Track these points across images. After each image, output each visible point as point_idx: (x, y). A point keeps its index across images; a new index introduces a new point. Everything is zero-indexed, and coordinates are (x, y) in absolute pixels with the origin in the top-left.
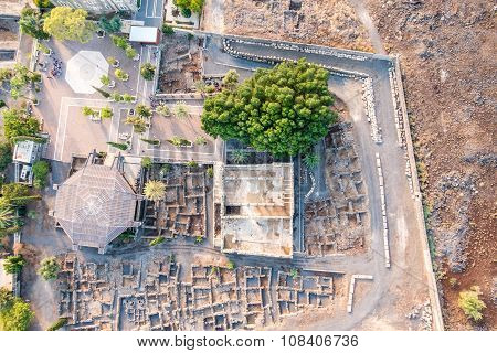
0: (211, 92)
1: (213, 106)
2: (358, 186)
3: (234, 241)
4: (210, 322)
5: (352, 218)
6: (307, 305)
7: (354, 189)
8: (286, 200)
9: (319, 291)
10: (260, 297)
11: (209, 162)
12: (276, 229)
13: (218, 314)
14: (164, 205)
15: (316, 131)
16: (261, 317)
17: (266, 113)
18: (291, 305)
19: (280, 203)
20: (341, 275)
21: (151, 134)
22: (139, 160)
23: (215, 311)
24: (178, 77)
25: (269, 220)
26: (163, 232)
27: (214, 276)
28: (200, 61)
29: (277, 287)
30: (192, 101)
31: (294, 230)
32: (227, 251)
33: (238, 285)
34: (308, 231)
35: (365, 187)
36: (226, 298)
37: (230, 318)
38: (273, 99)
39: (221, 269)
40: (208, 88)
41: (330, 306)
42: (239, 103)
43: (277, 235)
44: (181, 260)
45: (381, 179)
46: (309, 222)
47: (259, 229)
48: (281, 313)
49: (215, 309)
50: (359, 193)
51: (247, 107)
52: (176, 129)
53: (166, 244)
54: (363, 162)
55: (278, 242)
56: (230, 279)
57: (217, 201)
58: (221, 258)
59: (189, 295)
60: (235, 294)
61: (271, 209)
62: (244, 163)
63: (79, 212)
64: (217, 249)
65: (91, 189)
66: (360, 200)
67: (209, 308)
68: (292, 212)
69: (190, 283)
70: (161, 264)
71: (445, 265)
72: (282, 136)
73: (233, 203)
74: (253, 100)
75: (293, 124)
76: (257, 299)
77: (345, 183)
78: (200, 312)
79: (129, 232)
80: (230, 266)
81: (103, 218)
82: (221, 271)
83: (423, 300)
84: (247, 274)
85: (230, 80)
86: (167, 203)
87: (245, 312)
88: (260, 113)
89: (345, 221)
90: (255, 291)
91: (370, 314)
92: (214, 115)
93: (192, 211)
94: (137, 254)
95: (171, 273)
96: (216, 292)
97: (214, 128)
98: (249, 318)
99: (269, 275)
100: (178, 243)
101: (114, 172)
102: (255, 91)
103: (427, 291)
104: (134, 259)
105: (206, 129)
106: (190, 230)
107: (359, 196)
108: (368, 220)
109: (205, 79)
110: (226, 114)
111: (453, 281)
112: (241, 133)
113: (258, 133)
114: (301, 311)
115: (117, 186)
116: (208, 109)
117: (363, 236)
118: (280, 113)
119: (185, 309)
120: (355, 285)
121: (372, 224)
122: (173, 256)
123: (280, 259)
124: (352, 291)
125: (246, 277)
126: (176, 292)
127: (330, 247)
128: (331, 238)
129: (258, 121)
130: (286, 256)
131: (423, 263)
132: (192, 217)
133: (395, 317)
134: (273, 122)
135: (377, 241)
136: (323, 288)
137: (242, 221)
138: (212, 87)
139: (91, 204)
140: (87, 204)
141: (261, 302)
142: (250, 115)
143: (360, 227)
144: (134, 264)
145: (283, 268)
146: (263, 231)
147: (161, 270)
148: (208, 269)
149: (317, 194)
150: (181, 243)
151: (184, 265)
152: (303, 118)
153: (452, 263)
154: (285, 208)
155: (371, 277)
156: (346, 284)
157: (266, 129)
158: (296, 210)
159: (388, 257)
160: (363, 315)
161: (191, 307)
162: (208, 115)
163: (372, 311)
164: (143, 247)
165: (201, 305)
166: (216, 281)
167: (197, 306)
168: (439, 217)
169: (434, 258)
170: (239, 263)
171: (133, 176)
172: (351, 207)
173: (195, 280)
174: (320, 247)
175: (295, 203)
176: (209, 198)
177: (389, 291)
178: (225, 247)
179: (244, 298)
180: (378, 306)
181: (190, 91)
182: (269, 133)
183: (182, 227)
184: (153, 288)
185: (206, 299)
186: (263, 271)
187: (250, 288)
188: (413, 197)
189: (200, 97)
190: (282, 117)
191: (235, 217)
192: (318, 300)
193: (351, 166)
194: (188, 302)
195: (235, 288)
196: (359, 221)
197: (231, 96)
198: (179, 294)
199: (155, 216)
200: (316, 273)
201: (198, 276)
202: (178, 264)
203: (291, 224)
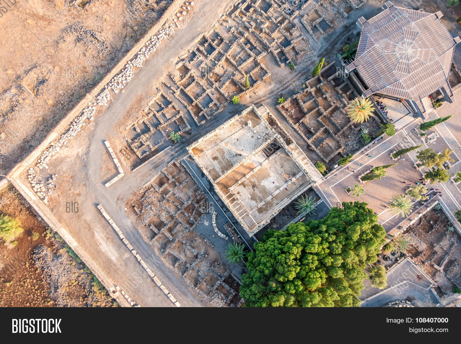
0: (386, 247)
1: (374, 235)
2: (175, 260)
3: (250, 123)
4: (216, 42)
5: (160, 225)
6: (145, 119)
7: (176, 254)
8: (231, 195)
9: (143, 138)
10: (190, 94)
11: (329, 176)
12: (220, 163)
13: (215, 53)
14: (338, 104)
15: (253, 288)
16: (177, 78)
17: (317, 269)
18: (158, 109)
19: (233, 189)
20: (134, 166)
21: (408, 159)
22: (398, 126)
23: (219, 53)
24: (431, 237)
25: (232, 165)
26: (319, 81)
27: (243, 81)
28: (422, 270)
29: (181, 114)
30: (396, 223)
31: (203, 175)
32: (249, 109)
33: (216, 89)
34: (190, 183)
35: (168, 264)
36: (218, 70)
37: (202, 58)
38: (321, 291)
39: (241, 91)
40: (392, 248)
41: (125, 133)
42: (352, 258)
43: (215, 158)
44: (283, 70)
45: (159, 283)
46: (195, 191)
47: (235, 150)
48: (162, 96)
49: (220, 55)
50: (169, 254)
51: (340, 261)
52: (388, 183)
53: (307, 74)
54: (187, 287)
55: (209, 153)
56: (227, 89)
57: (292, 146)
58: (249, 100)
59: (253, 48)
60: (213, 80)
61: (238, 177)
62: (296, 200)
63: (414, 35)
64: (258, 105)
65: (422, 64)
66: (164, 247)
67: (226, 51)
68: (217, 189)
69: (259, 58)
70: (297, 53)
71: (51, 245)
72: (282, 257)
73: (277, 156)
74: (340, 274)
75: (281, 279)
76: (191, 90)
77: (188, 253)
78: (231, 42)
79: (350, 56)
80: (236, 99)
81: (386, 47)
82: (240, 89)
83: (51, 200)
84: (215, 104)
85: (378, 275)
86: (336, 109)
87: (194, 72)
88: (322, 264)
89: (164, 217)
90: (197, 96)
91: (87, 153)
92: (366, 227)
93: (308, 120)
94: (326, 45)
95: (282, 53)
96: (230, 69)
97: (353, 213)
98: (185, 70)
99: (196, 119)
100: (297, 83)
101: (413, 97)
102: (346, 284)
103: (52, 210)
104: (325, 39)
105: (360, 206)
106: (295, 102)
107: (168, 251)
108: (144, 234)
109: (402, 255)
110: (356, 237)
111: (36, 237)
112: (324, 228)
113: (308, 242)
114: (146, 110)
115: (400, 85)
116: (376, 229)
117: (139, 216)
118: (302, 280)
119: (246, 35)
120: (116, 168)
121: (138, 233)
122: (292, 68)
123: (196, 139)
124: (116, 161)
125: (215, 101)
126: (265, 41)
127: (161, 184)
128: (165, 192)
129: (317, 254)
130: (194, 145)
131: (71, 232)
132: (303, 114)
133: (65, 167)
134: (302, 265)
135: (123, 220)
136: (142, 144)
137: (256, 146)
138: (388, 253)
139: (410, 51)
140: (413, 47)
141: (186, 90)
142: (331, 254)
143: (147, 222)
144: (322, 34)
145: (188, 133)
146: (229, 152)
147: (293, 48)
148: (253, 82)
149: (206, 224)
150: (296, 84)
151: (277, 69)
152: (275, 292)
153: (46, 252)
154: (225, 187)
155: (107, 185)
156: (125, 163)
157: (303, 252)
158: (215, 194)
159: (105, 214)
160: (92, 148)
161: (242, 40)
162: (372, 221)
163: (87, 157)
164: (326, 54)
165: (234, 48)
166: (237, 77)
167: (238, 45)
168: (82, 286)
169: (64, 244)
170: (230, 108)
171: (391, 108)
172: (168, 234)
173: (256, 64)
174: (170, 177)
175: (220, 200)
176: (302, 143)
177: (85, 185)
178: (253, 112)
179: (203, 82)
180: (85, 166)
181: (407, 231)
182: (297, 251)
183: (305, 99)
184: (288, 29)
185: (234, 57)
186: (204, 117)
187: (204, 95)
188: (118, 288)
189: (392, 232)
190: (298, 277)
191: (264, 145)
192: (139, 130)
193: (194, 274)
194: (248, 42)
195: (217, 85)
196: (152, 227)
197: (365, 258)
198: (261, 42)
199: (338, 89)
200: (157, 151)
201: (257, 70)
202: (283, 65)
203: (210, 178)
